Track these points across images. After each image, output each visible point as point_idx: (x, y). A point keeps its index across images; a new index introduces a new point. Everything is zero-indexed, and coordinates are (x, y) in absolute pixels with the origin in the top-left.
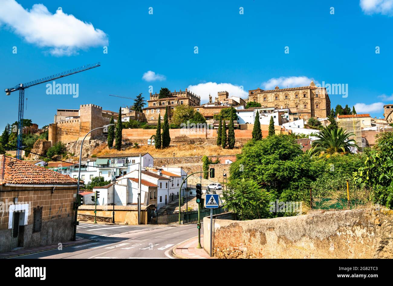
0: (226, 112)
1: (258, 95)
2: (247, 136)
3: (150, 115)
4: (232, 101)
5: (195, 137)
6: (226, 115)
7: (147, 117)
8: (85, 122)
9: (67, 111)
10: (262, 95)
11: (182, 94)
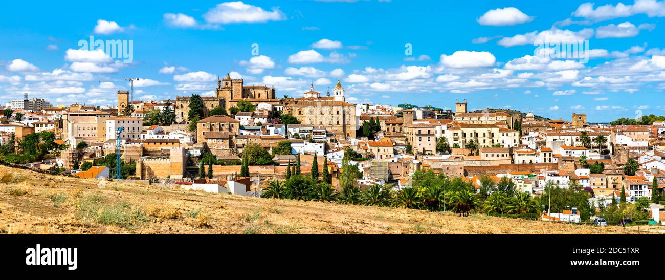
0: (283, 145)
1: (294, 108)
2: (305, 170)
3: (212, 144)
4: (267, 112)
5: (266, 173)
6: (283, 148)
7: (209, 145)
8: (176, 163)
9: (80, 115)
10: (298, 108)
11: (214, 101)
